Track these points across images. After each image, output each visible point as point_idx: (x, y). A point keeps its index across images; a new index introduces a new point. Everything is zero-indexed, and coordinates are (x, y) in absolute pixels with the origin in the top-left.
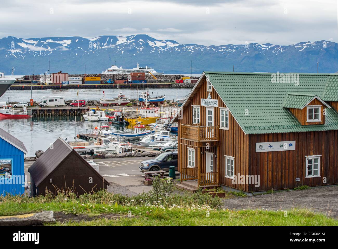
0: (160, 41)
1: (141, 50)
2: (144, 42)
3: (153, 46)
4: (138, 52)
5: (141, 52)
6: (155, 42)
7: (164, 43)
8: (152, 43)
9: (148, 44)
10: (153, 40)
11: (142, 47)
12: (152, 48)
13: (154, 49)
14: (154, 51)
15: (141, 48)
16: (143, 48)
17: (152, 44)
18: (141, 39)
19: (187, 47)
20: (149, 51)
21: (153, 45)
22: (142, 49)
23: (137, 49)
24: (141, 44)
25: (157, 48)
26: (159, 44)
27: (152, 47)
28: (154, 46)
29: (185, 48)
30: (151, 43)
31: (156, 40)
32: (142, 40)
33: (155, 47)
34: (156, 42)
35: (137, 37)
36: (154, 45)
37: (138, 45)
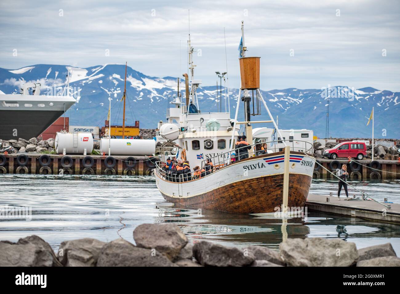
0: (154, 78)
1: (116, 95)
2: (122, 80)
3: (139, 87)
4: (109, 99)
5: (116, 99)
6: (143, 79)
7: (160, 82)
8: (138, 81)
9: (130, 83)
10: (139, 76)
11: (118, 89)
12: (137, 91)
13: (142, 94)
14: (141, 99)
15: (115, 92)
16: (120, 91)
17: (138, 83)
18: (116, 74)
19: (206, 92)
20: (132, 98)
21: (139, 85)
22: (118, 94)
23: (108, 93)
24: (116, 83)
25: (147, 92)
26: (150, 85)
27: (138, 89)
28: (141, 89)
29: (203, 94)
30: (135, 83)
31: (145, 77)
32: (118, 76)
33: (143, 90)
34: (146, 80)
35: (109, 70)
36: (142, 87)
37: (109, 85)
